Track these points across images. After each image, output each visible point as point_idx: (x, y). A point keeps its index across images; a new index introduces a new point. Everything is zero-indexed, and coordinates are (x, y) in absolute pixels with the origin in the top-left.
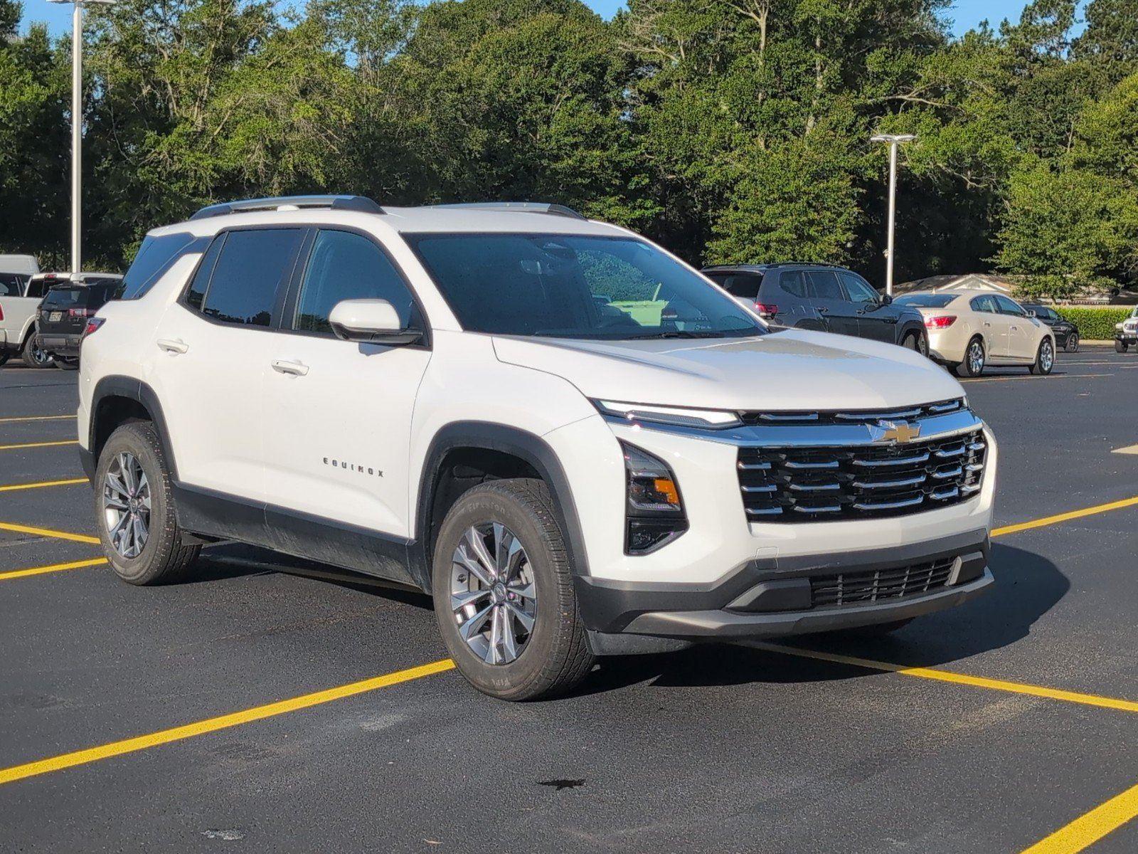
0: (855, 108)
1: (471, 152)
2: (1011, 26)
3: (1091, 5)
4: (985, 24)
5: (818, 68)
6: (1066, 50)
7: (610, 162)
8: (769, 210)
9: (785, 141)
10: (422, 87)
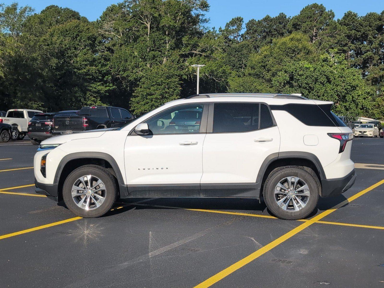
0: (179, 55)
1: (52, 66)
2: (222, 29)
3: (248, 23)
4: (214, 28)
5: (167, 42)
6: (239, 37)
7: (98, 70)
8: (152, 88)
9: (157, 65)
10: (35, 44)
